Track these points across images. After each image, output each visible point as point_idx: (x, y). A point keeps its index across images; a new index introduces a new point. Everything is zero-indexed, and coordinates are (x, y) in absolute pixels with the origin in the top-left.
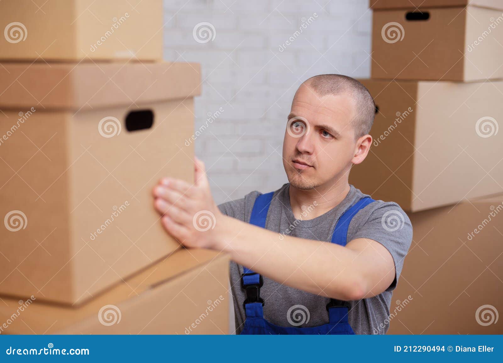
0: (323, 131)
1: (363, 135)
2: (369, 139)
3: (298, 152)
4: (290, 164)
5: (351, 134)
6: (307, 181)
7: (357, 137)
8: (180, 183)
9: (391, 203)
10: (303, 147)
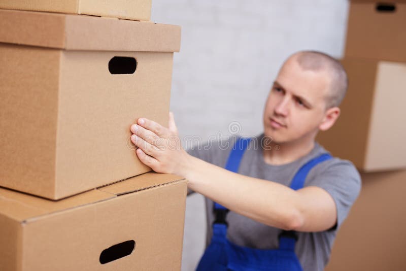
0: (298, 100)
1: (332, 107)
2: (336, 112)
3: (276, 114)
4: (268, 121)
5: (322, 106)
6: (279, 136)
7: (327, 109)
8: (154, 124)
9: (346, 161)
10: (280, 110)
